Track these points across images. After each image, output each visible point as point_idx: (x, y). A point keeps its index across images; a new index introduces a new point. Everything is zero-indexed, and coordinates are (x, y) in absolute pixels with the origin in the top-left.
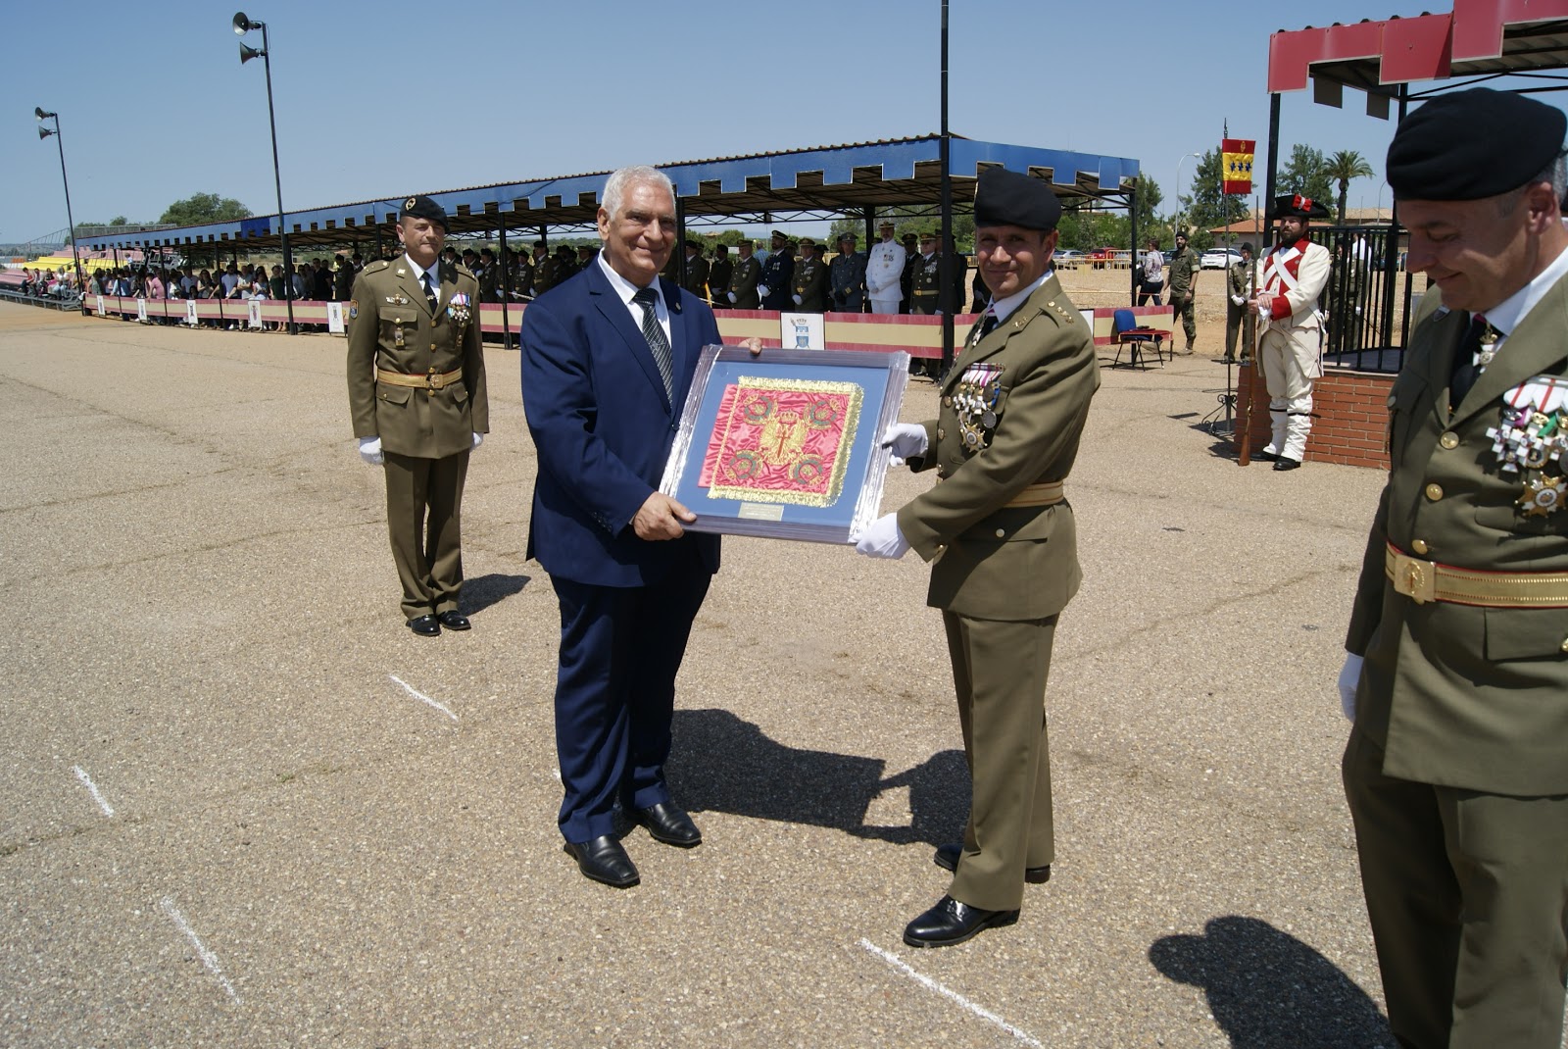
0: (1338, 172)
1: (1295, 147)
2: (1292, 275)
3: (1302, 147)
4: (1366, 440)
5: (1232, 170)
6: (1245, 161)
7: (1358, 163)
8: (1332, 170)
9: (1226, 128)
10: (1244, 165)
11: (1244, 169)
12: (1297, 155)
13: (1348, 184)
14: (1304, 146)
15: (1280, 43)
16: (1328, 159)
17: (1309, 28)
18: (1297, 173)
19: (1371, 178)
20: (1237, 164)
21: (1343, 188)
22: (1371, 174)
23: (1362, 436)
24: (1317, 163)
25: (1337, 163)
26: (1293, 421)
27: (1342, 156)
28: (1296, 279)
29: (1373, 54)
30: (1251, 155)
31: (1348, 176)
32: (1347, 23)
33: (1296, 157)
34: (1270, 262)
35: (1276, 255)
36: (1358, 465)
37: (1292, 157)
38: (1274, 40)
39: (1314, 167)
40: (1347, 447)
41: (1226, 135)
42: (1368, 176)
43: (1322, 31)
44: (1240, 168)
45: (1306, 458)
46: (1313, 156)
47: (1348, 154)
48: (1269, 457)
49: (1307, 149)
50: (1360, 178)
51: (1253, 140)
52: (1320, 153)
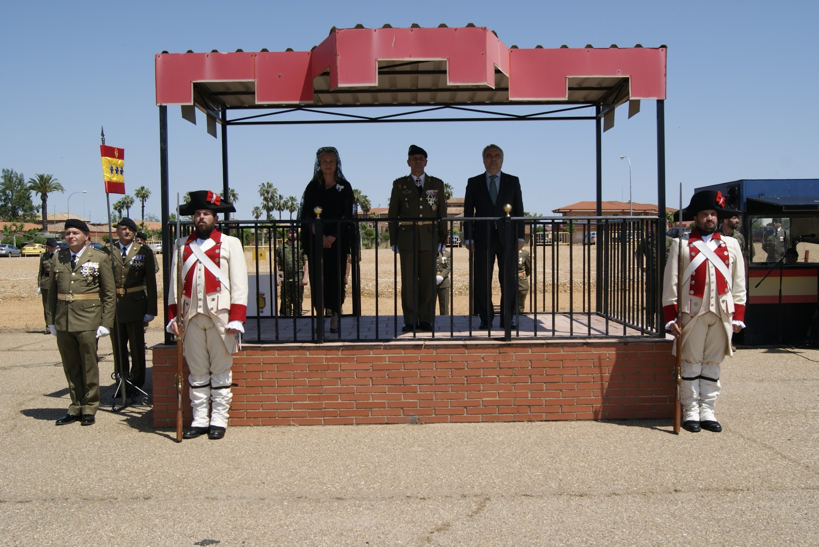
0: (39, 188)
1: (3, 170)
2: (215, 263)
3: (8, 171)
4: (277, 402)
5: (112, 172)
6: (120, 165)
7: (53, 182)
8: (35, 187)
9: (103, 135)
10: (119, 169)
11: (119, 172)
12: (5, 176)
13: (47, 197)
14: (10, 170)
15: (164, 62)
16: (32, 179)
17: (190, 52)
18: (7, 188)
19: (63, 192)
20: (114, 168)
21: (44, 198)
22: (62, 190)
23: (273, 399)
24: (20, 182)
25: (38, 182)
26: (221, 395)
27: (41, 177)
28: (219, 267)
29: (249, 78)
30: (123, 161)
31: (46, 191)
32: (223, 51)
33: (5, 177)
34: (189, 252)
35: (193, 246)
36: (274, 424)
37: (2, 177)
38: (159, 59)
39: (19, 185)
40: (261, 410)
41: (103, 141)
42: (60, 191)
43: (201, 56)
44: (117, 171)
45: (231, 424)
46: (17, 177)
47: (45, 176)
48: (201, 431)
49: (12, 172)
50: (55, 192)
51: (123, 148)
52: (22, 175)
